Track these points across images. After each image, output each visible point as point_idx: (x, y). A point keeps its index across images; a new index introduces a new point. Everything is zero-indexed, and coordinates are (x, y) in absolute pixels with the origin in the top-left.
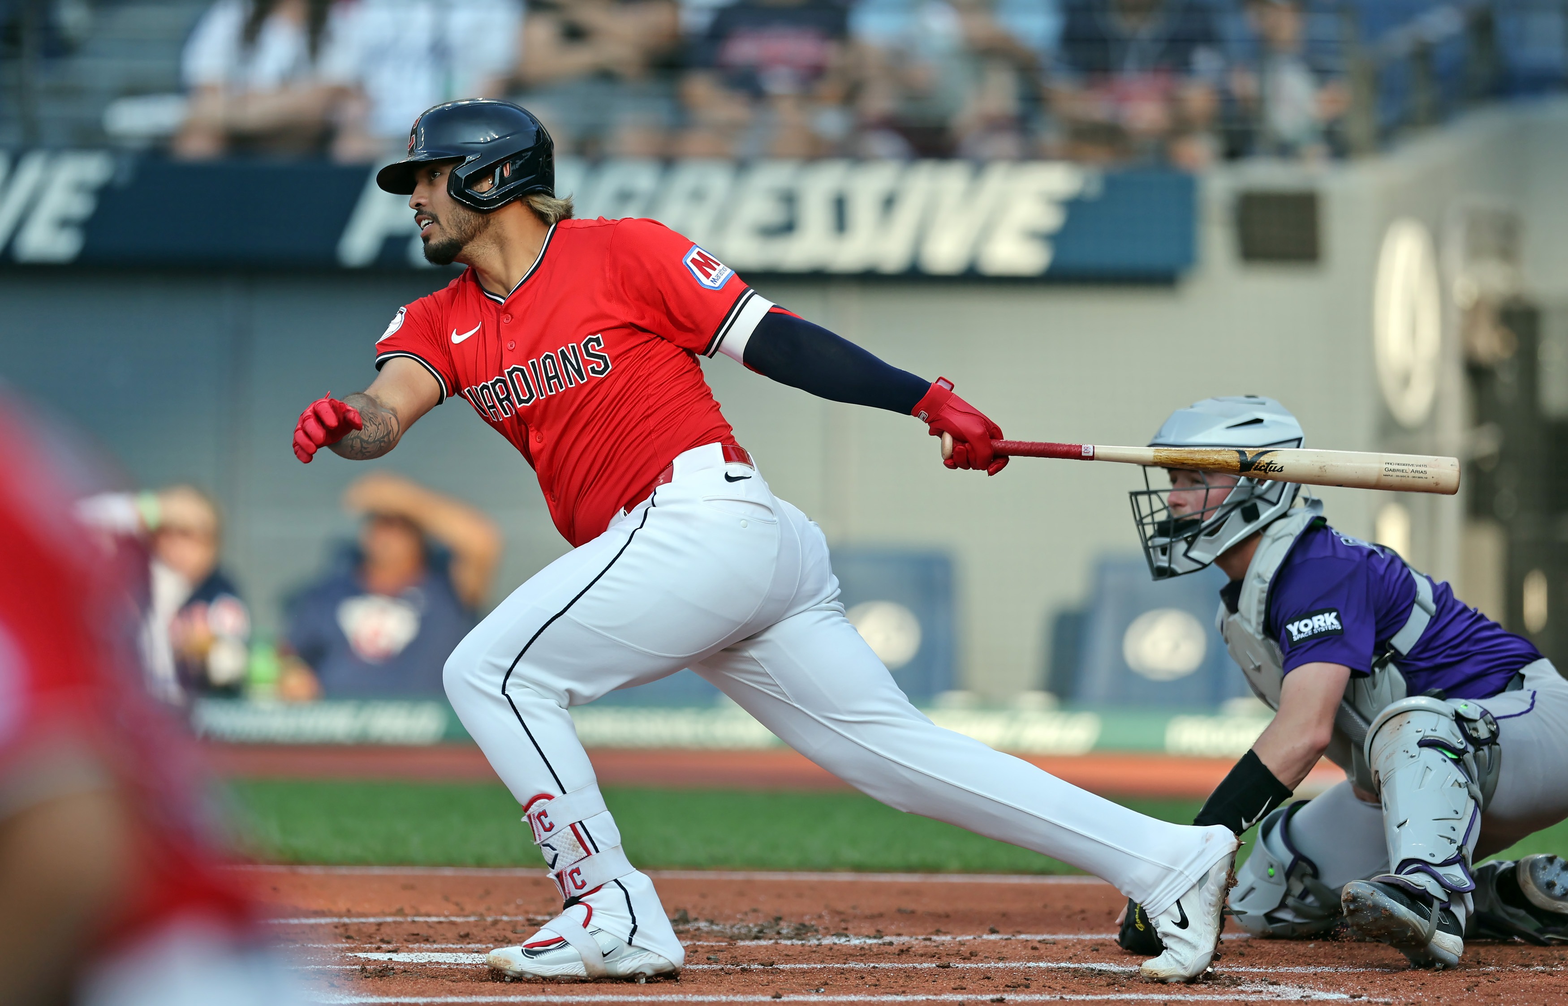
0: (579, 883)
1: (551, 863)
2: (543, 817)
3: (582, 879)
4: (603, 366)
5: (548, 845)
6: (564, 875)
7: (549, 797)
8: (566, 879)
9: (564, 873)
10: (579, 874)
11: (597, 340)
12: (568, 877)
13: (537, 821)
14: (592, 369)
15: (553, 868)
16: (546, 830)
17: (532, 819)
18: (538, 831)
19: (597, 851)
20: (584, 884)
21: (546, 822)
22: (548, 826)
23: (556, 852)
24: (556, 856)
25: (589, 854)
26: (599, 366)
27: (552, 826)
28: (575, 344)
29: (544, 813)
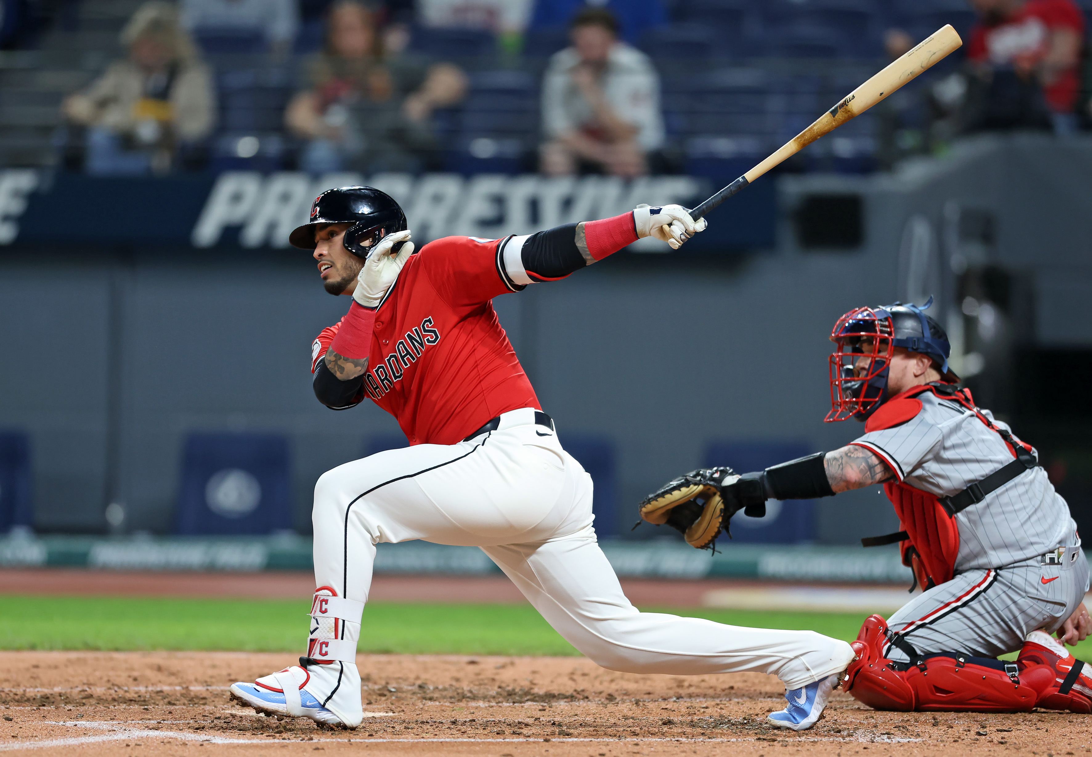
0: (323, 652)
1: (312, 630)
2: (324, 603)
3: (326, 650)
4: (435, 337)
5: (317, 620)
6: (317, 641)
7: (335, 594)
8: (317, 645)
9: (318, 640)
10: (327, 646)
11: (429, 321)
12: (319, 644)
13: (320, 603)
14: (428, 340)
15: (311, 634)
16: (321, 611)
17: (317, 600)
18: (316, 609)
19: (342, 639)
20: (326, 654)
21: (324, 607)
22: (323, 609)
23: (318, 626)
24: (317, 628)
25: (336, 637)
26: (432, 337)
27: (326, 611)
28: (417, 328)
29: (326, 602)
